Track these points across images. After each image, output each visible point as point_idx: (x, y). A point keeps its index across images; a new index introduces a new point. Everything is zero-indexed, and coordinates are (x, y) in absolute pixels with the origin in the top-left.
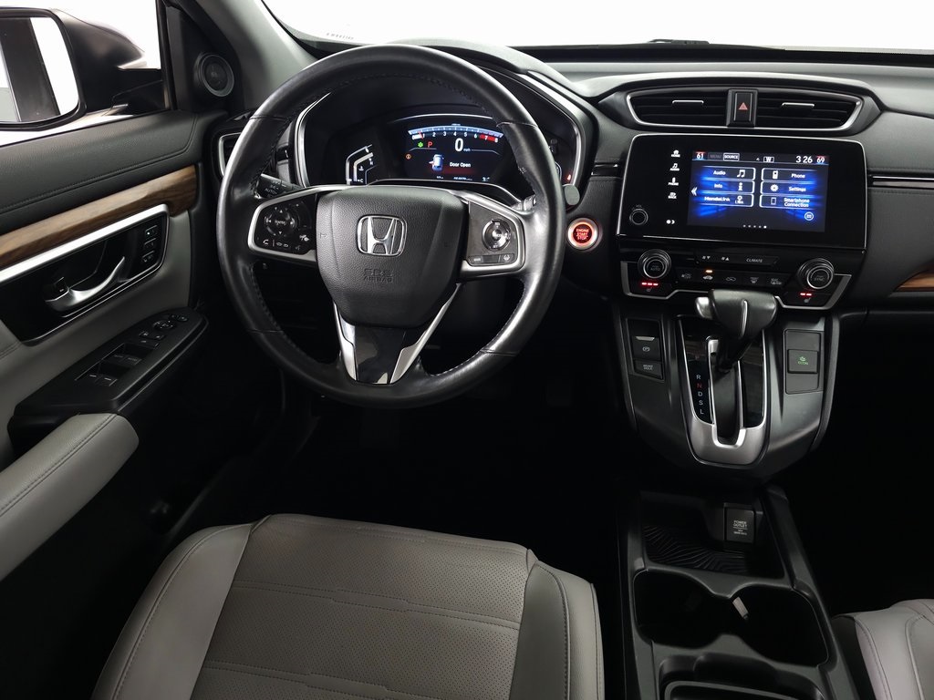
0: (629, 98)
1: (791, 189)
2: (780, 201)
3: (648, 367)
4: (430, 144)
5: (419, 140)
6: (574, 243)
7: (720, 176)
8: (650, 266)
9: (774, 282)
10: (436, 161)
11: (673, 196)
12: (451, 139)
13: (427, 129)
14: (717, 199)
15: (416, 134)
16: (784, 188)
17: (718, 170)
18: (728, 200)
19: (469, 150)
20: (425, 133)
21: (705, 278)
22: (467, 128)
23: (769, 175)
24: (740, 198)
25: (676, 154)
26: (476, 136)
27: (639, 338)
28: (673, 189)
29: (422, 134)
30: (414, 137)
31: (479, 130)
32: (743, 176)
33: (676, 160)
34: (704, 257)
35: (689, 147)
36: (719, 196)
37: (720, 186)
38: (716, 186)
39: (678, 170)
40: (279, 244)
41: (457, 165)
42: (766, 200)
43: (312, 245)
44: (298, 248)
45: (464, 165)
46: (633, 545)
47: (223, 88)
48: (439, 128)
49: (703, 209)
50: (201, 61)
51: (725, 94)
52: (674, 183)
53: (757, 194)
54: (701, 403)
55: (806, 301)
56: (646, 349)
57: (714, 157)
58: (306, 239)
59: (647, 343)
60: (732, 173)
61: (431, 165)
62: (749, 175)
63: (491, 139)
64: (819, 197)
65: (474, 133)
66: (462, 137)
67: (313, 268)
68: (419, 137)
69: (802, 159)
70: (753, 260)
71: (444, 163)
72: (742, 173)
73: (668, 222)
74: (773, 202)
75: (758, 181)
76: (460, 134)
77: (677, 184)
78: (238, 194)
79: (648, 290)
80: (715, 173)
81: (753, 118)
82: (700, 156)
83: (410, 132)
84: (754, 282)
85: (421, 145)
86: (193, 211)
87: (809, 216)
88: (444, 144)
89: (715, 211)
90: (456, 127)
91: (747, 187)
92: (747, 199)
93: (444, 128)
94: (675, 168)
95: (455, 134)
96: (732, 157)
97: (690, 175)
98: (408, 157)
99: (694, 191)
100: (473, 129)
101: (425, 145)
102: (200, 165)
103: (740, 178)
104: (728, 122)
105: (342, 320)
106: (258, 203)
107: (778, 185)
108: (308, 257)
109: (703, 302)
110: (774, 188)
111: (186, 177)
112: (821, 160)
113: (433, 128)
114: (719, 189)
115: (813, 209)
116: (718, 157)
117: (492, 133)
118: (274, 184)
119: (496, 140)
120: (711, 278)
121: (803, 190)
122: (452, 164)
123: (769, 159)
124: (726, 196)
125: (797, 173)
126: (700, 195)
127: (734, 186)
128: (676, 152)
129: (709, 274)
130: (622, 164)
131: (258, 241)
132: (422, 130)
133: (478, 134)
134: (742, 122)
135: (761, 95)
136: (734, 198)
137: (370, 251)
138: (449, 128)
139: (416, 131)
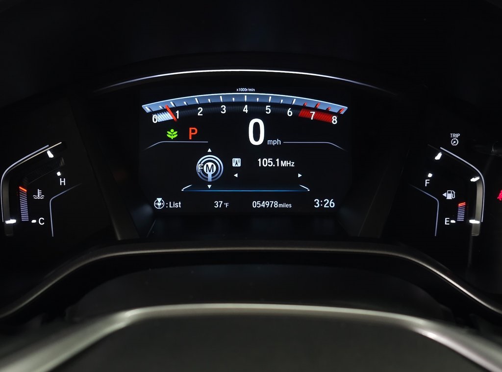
4: (193, 131)
5: (167, 125)
12: (237, 120)
13: (184, 101)
15: (161, 112)
19: (278, 142)
20: (181, 108)
22: (270, 97)
26: (290, 113)
29: (173, 110)
30: (157, 119)
31: (295, 100)
48: (209, 98)
63: (323, 117)
65: (287, 106)
66: (262, 116)
68: (167, 116)
76: (257, 110)
83: (147, 108)
85: (172, 134)
88: (223, 132)
90: (245, 94)
93: (221, 97)
95: (246, 109)
100: (282, 98)
101: (182, 135)
113: (196, 99)
117: (324, 105)
119: (334, 120)
132: (172, 102)
133: (294, 107)
138: (233, 97)
139: (158, 105)
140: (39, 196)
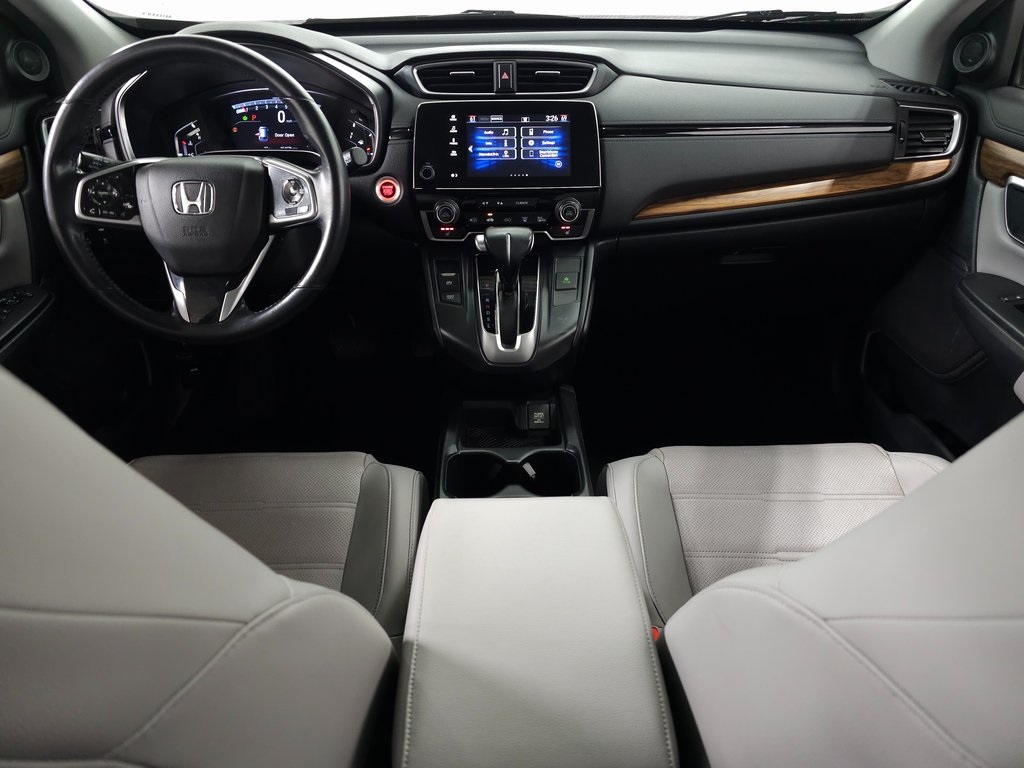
0: (415, 71)
1: (544, 143)
2: (537, 153)
3: (450, 297)
4: (254, 117)
5: (243, 114)
6: (381, 197)
7: (489, 135)
8: (442, 213)
9: (540, 220)
10: (262, 133)
11: (454, 153)
12: (273, 111)
13: (250, 103)
14: (488, 154)
15: (240, 109)
16: (538, 143)
17: (488, 130)
18: (497, 154)
19: (291, 121)
20: (249, 107)
21: (488, 220)
23: (526, 133)
24: (506, 152)
25: (453, 118)
27: (444, 275)
28: (454, 148)
29: (245, 108)
30: (238, 112)
32: (507, 134)
33: (453, 123)
34: (484, 203)
35: (464, 111)
36: (490, 152)
37: (490, 143)
38: (487, 143)
39: (456, 131)
40: (105, 212)
41: (282, 135)
42: (526, 153)
43: (136, 211)
44: (123, 214)
45: (288, 135)
46: (450, 437)
47: (38, 73)
48: (260, 102)
49: (478, 163)
50: (12, 47)
51: (492, 64)
52: (454, 143)
53: (519, 149)
54: (488, 319)
55: (567, 233)
56: (449, 283)
57: (483, 119)
58: (130, 207)
59: (449, 278)
60: (498, 133)
61: (257, 137)
62: (511, 133)
64: (565, 148)
66: (284, 110)
67: (140, 231)
68: (243, 111)
69: (550, 118)
70: (521, 203)
71: (270, 134)
72: (506, 132)
73: (453, 175)
74: (531, 154)
75: (519, 138)
76: (281, 107)
77: (456, 143)
78: (60, 170)
79: (447, 234)
80: (486, 133)
81: (513, 84)
82: (472, 119)
83: (234, 107)
84: (525, 220)
85: (245, 118)
86: (24, 193)
87: (559, 164)
88: (267, 117)
89: (488, 165)
90: (276, 100)
91: (511, 143)
92: (511, 153)
93: (265, 101)
94: (454, 130)
95: (276, 107)
96: (498, 119)
97: (466, 135)
98: (235, 130)
99: (470, 149)
101: (250, 119)
102: (25, 148)
103: (505, 136)
104: (494, 90)
105: (173, 275)
106: (80, 177)
107: (534, 140)
108: (133, 222)
109: (480, 238)
110: (531, 143)
111: (11, 160)
112: (564, 118)
113: (255, 103)
114: (489, 146)
115: (561, 158)
116: (487, 119)
118: (96, 161)
120: (493, 219)
121: (553, 143)
122: (277, 135)
123: (525, 120)
124: (496, 152)
125: (548, 130)
126: (475, 152)
127: (500, 143)
128: (453, 116)
129: (490, 217)
130: (412, 128)
131: (84, 211)
132: (244, 104)
134: (506, 90)
135: (519, 65)
136: (502, 153)
137: (186, 211)
138: (271, 101)
139: (239, 106)
140: (190, 144)
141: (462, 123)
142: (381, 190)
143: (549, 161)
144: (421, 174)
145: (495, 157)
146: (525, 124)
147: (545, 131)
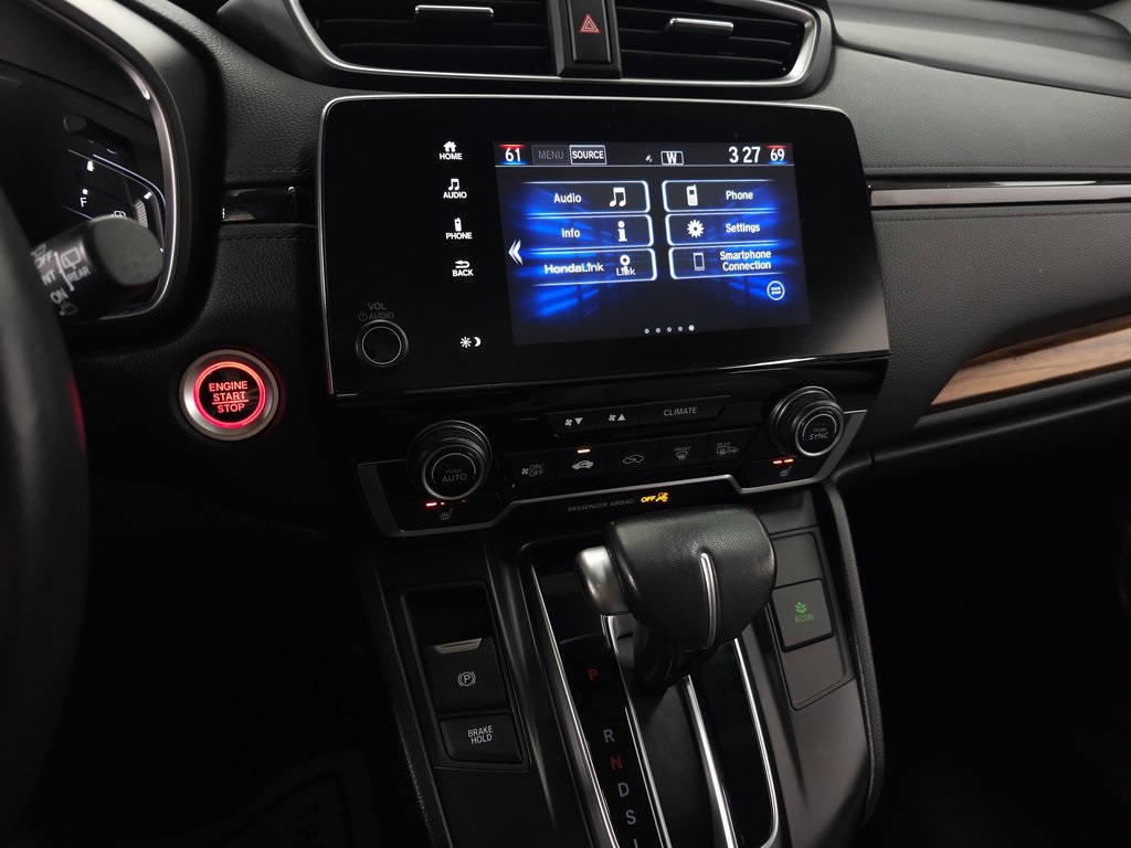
1: (731, 229)
2: (713, 259)
3: (481, 735)
7: (570, 207)
8: (439, 475)
9: (723, 450)
11: (463, 269)
14: (573, 268)
16: (714, 227)
17: (564, 191)
18: (599, 267)
21: (576, 467)
23: (678, 199)
24: (625, 260)
25: (451, 151)
27: (442, 649)
28: (461, 249)
32: (623, 203)
33: (452, 168)
34: (569, 423)
35: (480, 130)
36: (577, 260)
37: (575, 233)
38: (565, 233)
39: (462, 195)
42: (684, 260)
49: (545, 297)
52: (459, 232)
53: (661, 247)
54: (632, 818)
55: (784, 473)
56: (467, 678)
57: (546, 155)
59: (465, 661)
60: (598, 199)
62: (635, 200)
64: (789, 243)
69: (742, 155)
70: (678, 412)
72: (620, 197)
73: (466, 342)
74: (699, 264)
75: (658, 213)
77: (468, 236)
79: (445, 516)
80: (557, 198)
81: (614, 53)
82: (512, 157)
84: (682, 457)
87: (776, 291)
89: (574, 301)
91: (636, 231)
92: (640, 262)
94: (454, 192)
96: (591, 155)
97: (497, 208)
99: (514, 252)
103: (617, 207)
104: (560, 66)
107: (701, 219)
109: (595, 559)
110: (695, 229)
112: (778, 155)
114: (572, 242)
115: (782, 272)
116: (557, 155)
120: (589, 464)
121: (755, 228)
123: (672, 158)
124: (594, 260)
125: (738, 188)
126: (531, 262)
127: (604, 231)
128: (450, 145)
129: (584, 457)
130: (307, 183)
134: (588, 64)
136: (612, 262)
141: (479, 168)
142: (205, 399)
143: (754, 282)
144: (360, 348)
145: (594, 275)
146: (672, 173)
147: (730, 194)
